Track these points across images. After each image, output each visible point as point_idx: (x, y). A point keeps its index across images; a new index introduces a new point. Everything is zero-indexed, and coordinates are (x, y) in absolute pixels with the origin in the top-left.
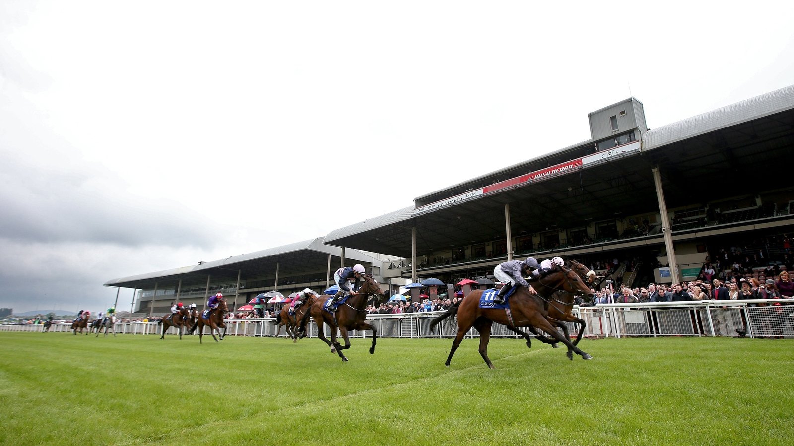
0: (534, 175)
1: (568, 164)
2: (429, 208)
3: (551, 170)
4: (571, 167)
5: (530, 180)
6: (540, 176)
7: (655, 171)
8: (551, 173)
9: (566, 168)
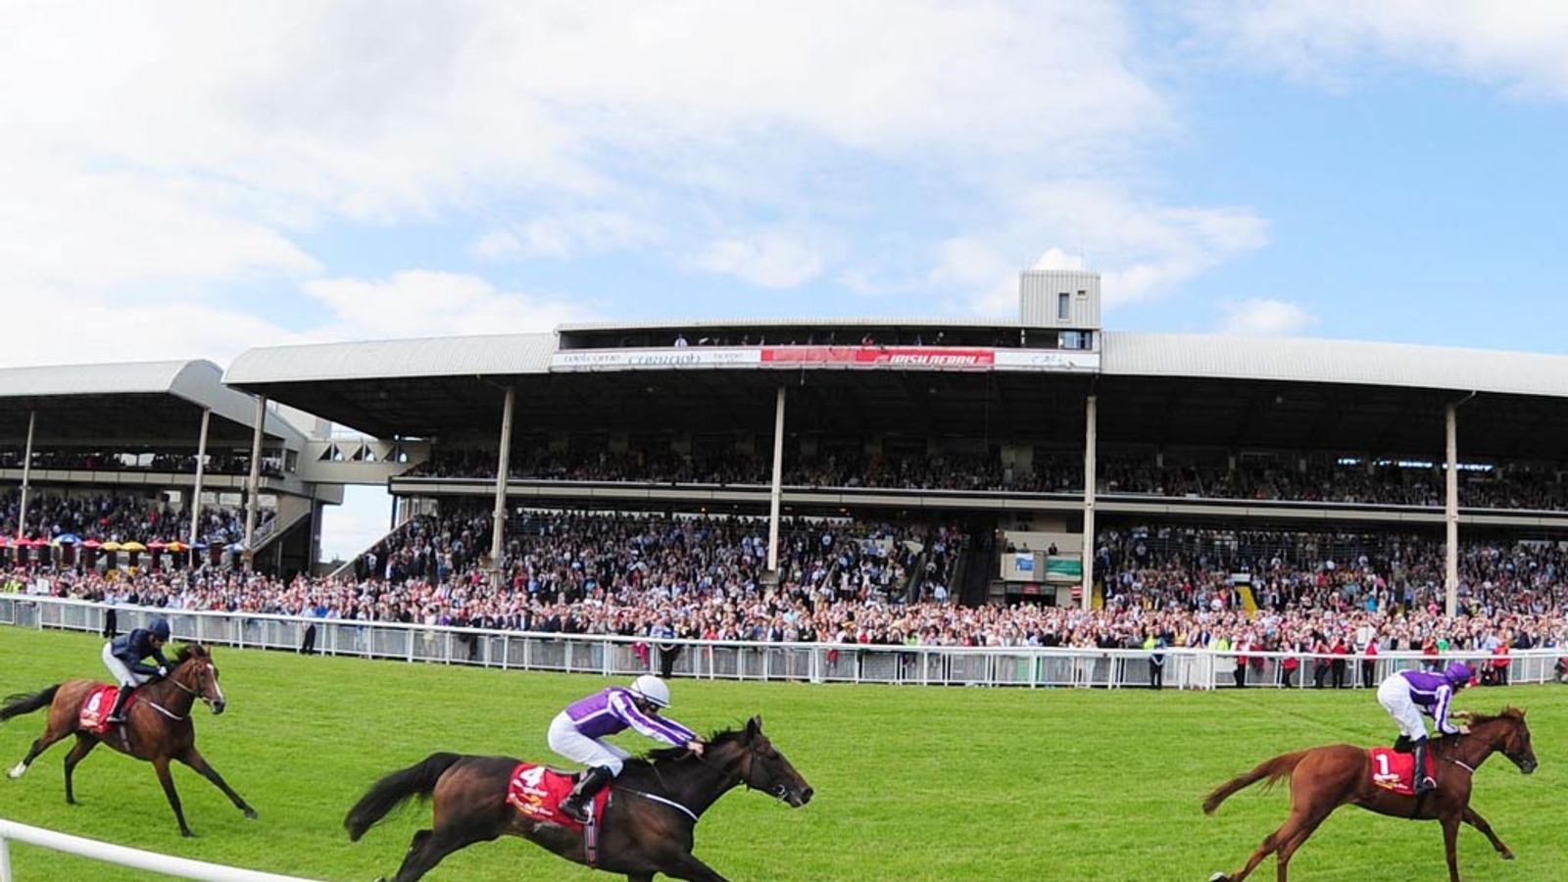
0: (890, 354)
1: (966, 354)
2: (601, 358)
3: (931, 354)
4: (971, 360)
5: (878, 363)
6: (904, 359)
7: (1091, 399)
8: (928, 360)
9: (959, 360)
